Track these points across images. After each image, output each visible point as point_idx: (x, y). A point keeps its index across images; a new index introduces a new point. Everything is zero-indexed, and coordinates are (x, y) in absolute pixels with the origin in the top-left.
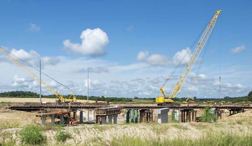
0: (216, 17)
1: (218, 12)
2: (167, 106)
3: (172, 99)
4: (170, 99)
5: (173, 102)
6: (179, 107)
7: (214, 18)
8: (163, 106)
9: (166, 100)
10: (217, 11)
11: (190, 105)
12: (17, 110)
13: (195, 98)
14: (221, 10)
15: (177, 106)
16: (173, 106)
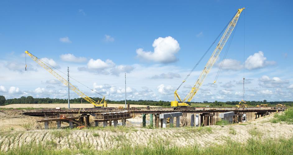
0: (238, 16)
1: (241, 10)
2: (180, 111)
3: (187, 103)
4: (185, 102)
5: (187, 106)
6: (193, 110)
7: (236, 16)
8: (176, 111)
9: (180, 104)
10: (239, 9)
11: (205, 108)
12: (30, 115)
13: (265, 101)
14: (244, 8)
15: (191, 110)
16: (187, 110)
